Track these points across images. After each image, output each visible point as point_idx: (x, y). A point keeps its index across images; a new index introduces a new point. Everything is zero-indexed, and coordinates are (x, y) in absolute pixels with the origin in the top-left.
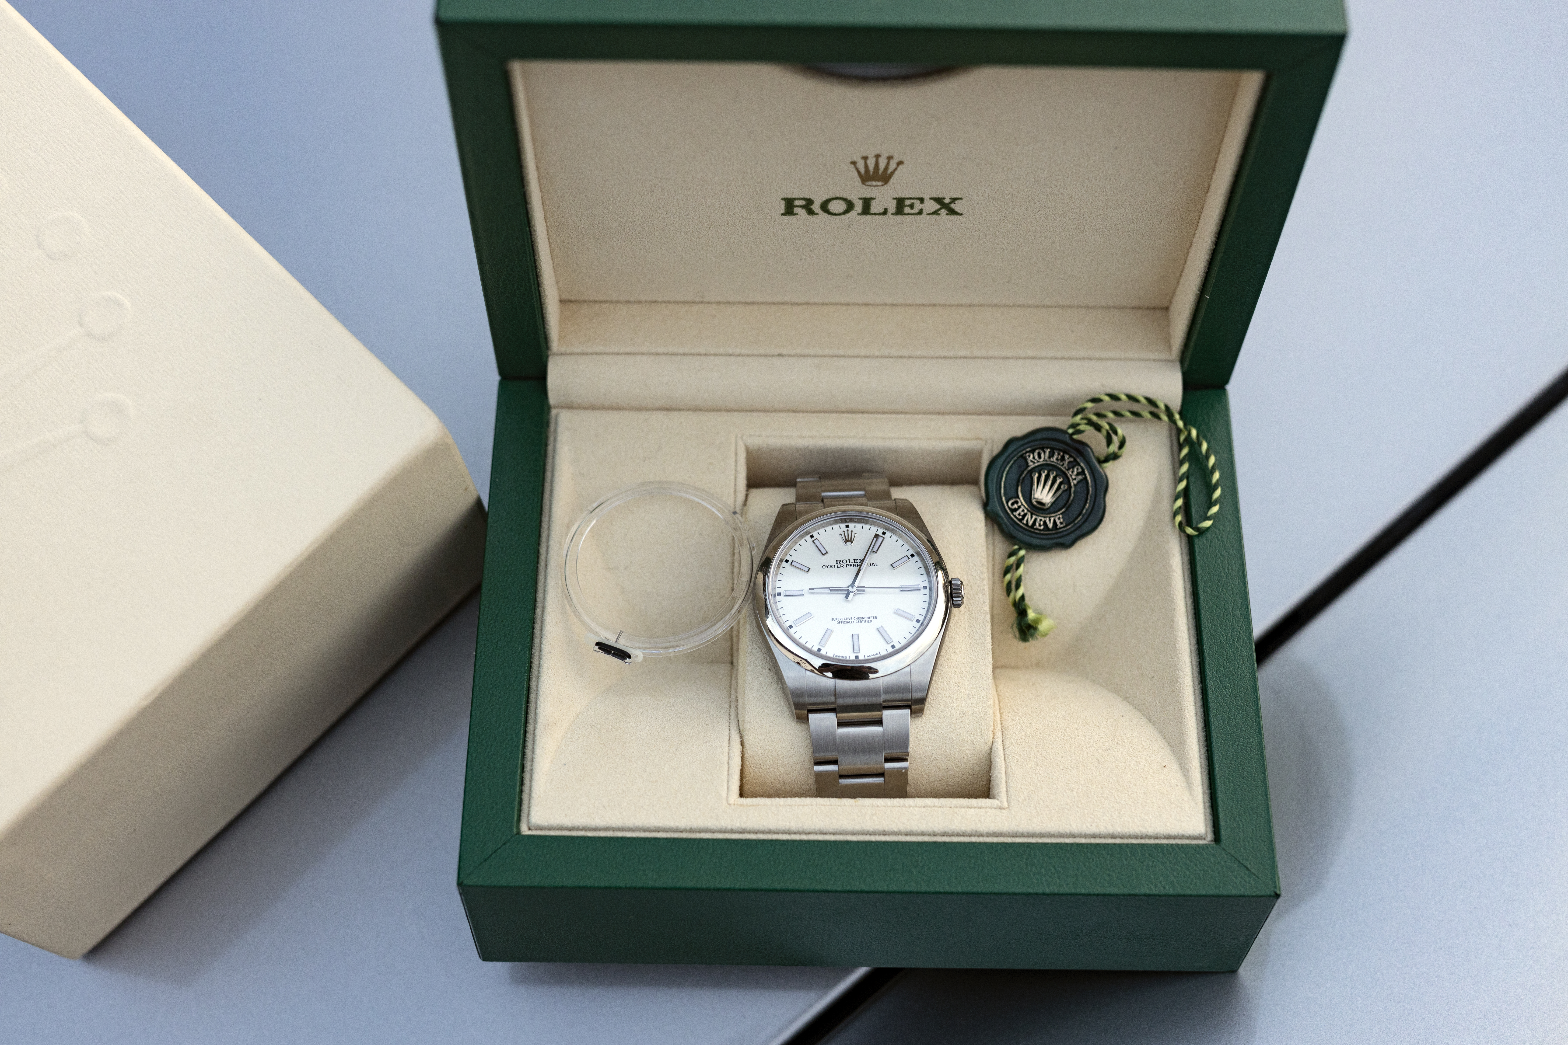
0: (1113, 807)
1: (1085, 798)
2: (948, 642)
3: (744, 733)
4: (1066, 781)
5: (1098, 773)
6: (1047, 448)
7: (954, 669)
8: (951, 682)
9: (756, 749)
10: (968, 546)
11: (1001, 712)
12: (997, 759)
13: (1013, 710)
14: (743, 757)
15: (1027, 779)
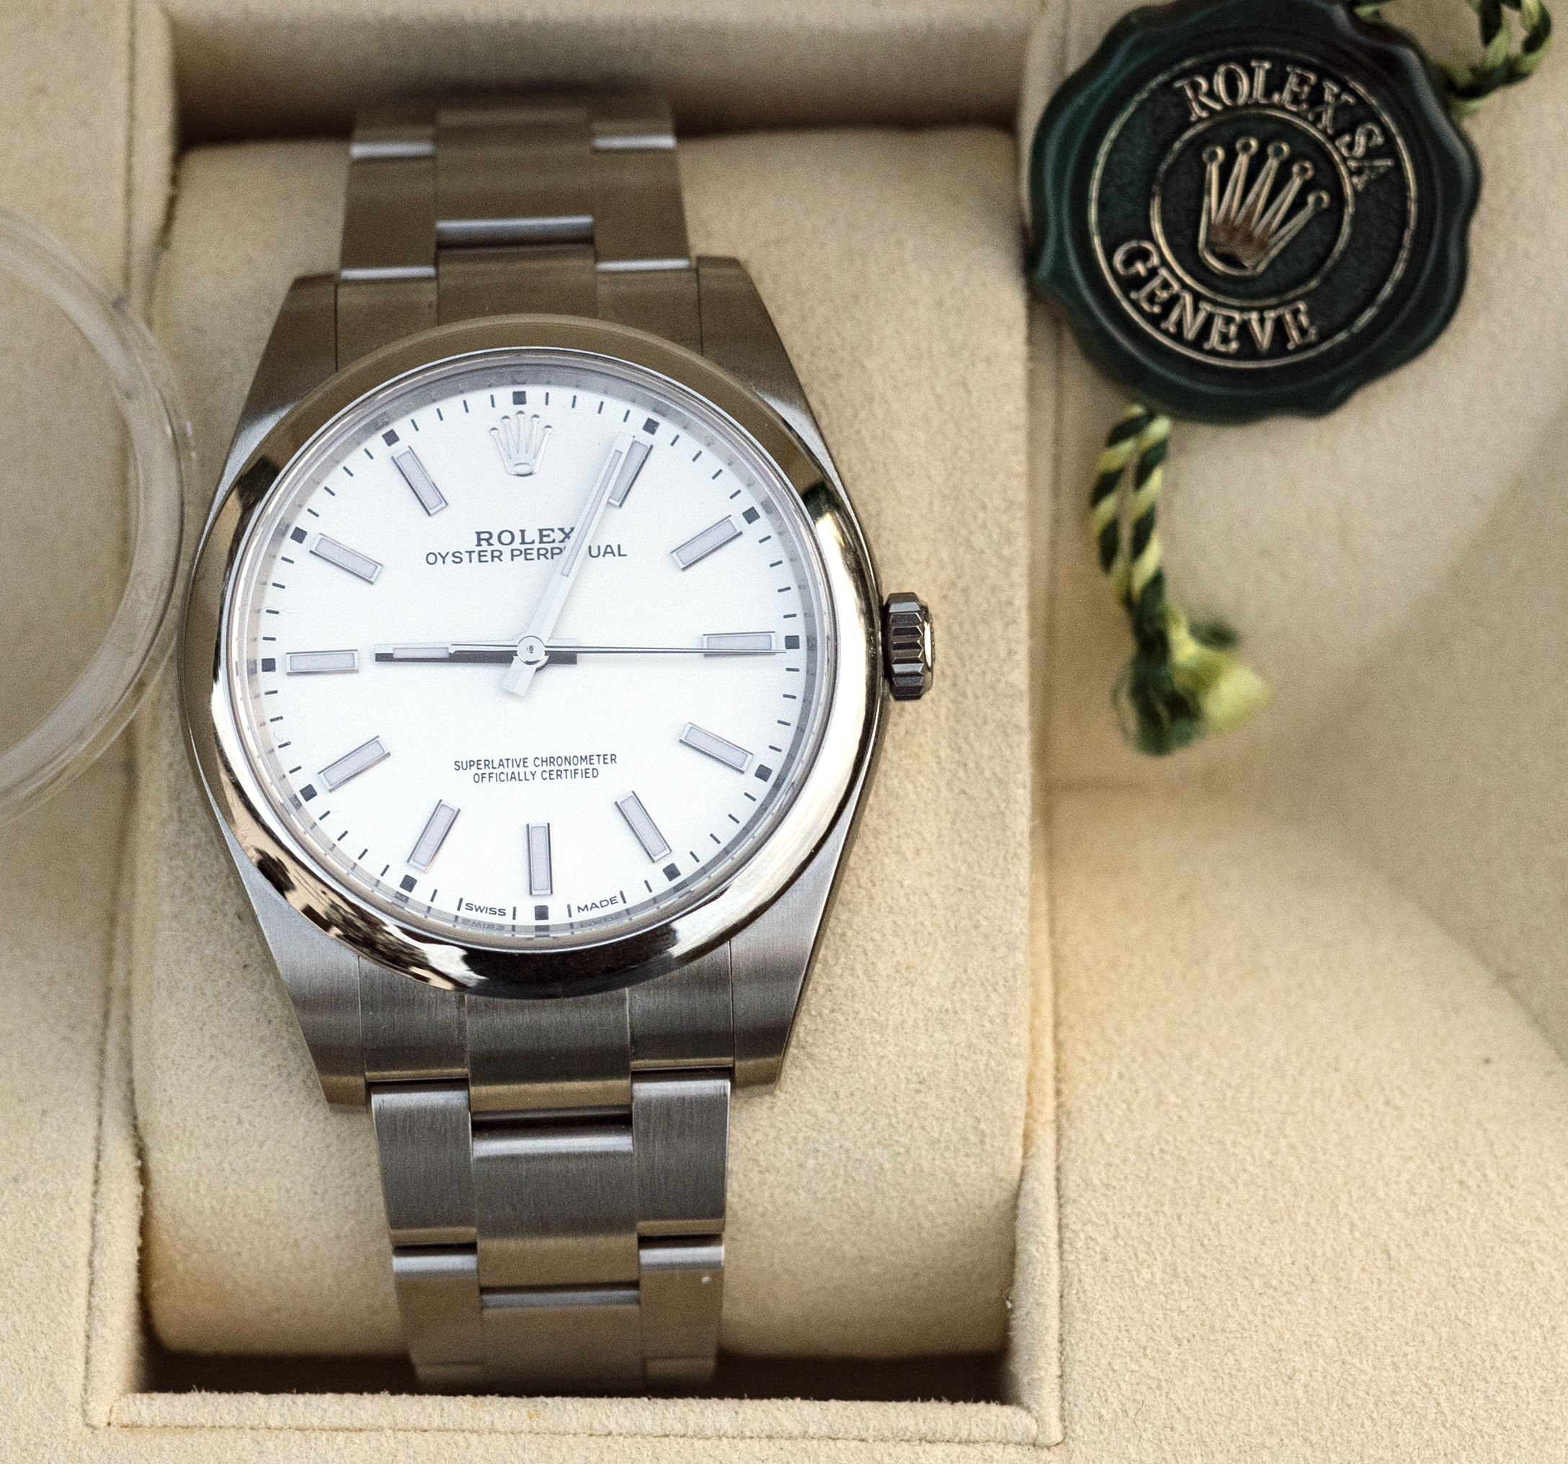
0: (1430, 1443)
1: (1334, 1408)
2: (875, 816)
3: (149, 1141)
4: (1272, 1340)
5: (1386, 1308)
6: (1262, 57)
7: (891, 918)
8: (880, 966)
9: (192, 1195)
10: (959, 430)
11: (1061, 1036)
12: (1032, 1249)
13: (1103, 1031)
14: (145, 1227)
15: (1133, 1332)
